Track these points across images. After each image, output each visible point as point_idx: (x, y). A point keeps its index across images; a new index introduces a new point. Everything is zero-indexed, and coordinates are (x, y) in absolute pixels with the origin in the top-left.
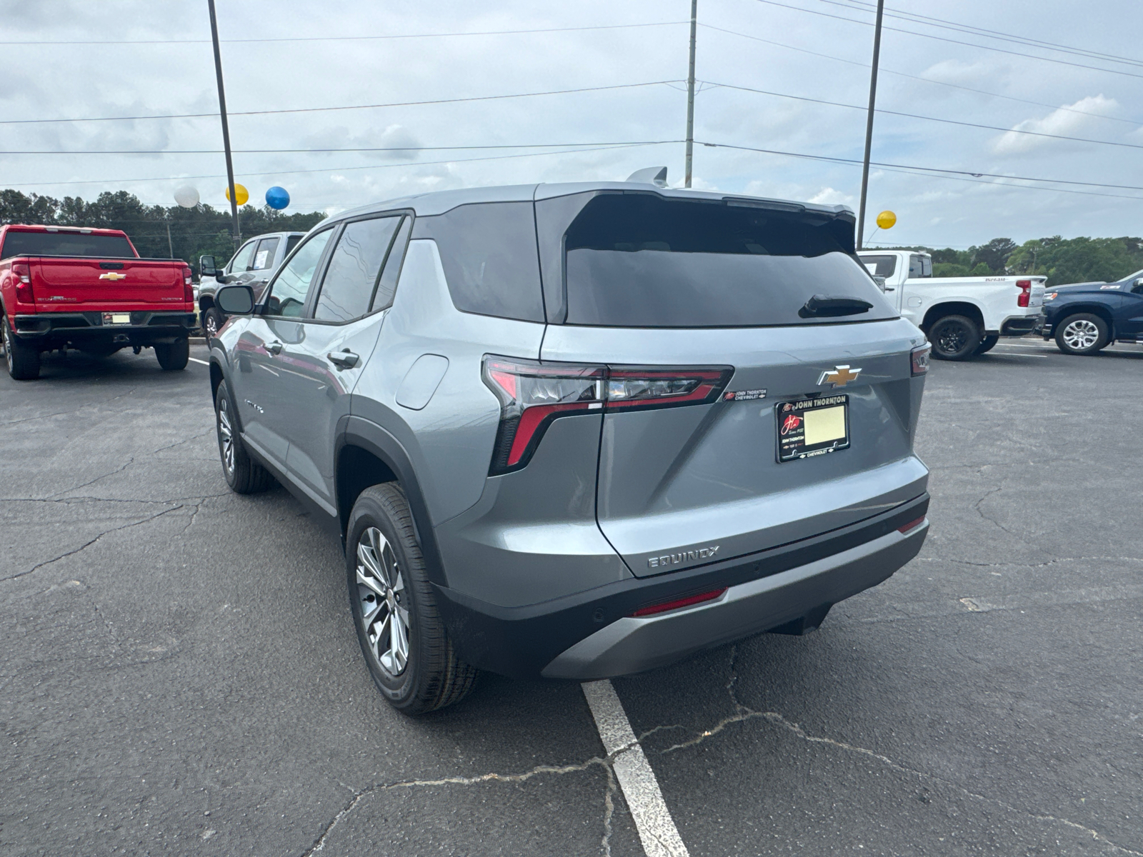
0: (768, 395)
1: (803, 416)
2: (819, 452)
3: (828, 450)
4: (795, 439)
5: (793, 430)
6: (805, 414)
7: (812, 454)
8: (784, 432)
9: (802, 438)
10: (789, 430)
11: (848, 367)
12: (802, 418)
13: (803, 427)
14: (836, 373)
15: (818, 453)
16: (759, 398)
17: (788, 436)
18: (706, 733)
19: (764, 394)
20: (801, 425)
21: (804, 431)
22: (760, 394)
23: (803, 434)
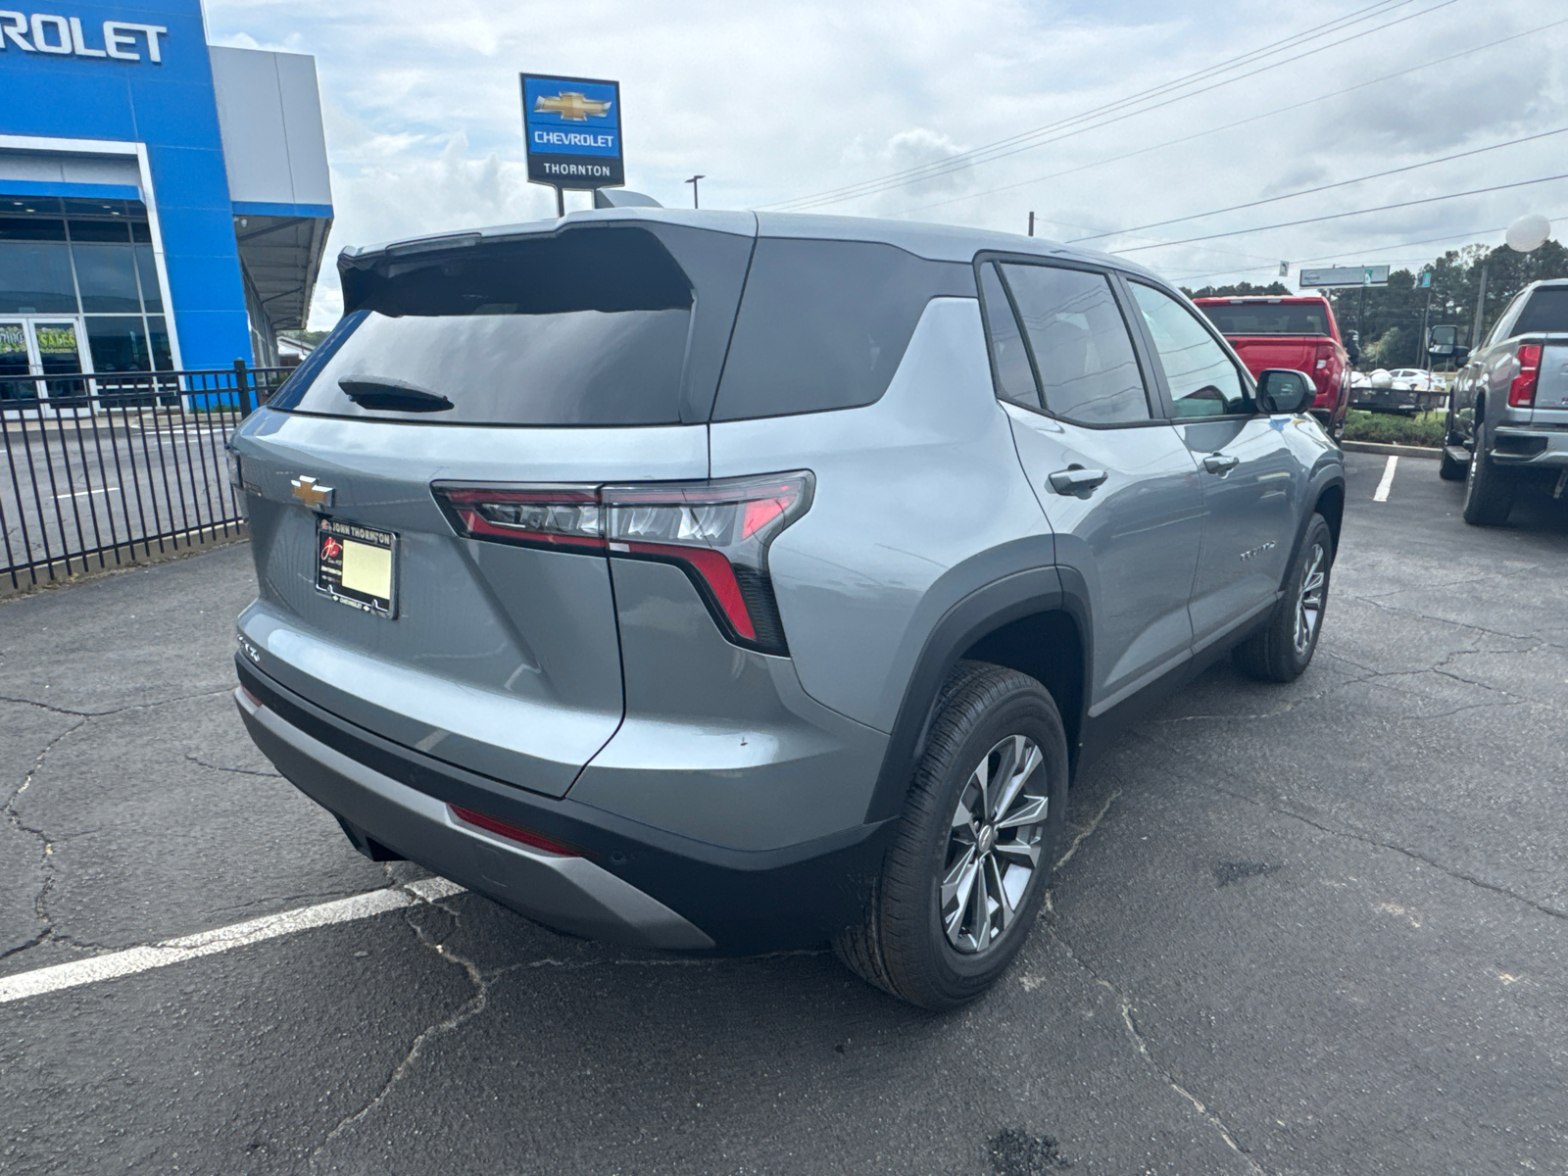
3: (363, 605)
4: (333, 571)
5: (332, 558)
6: (345, 542)
7: (345, 600)
8: (324, 556)
9: (340, 573)
10: (329, 556)
11: (313, 480)
13: (342, 559)
14: (300, 485)
15: (352, 603)
17: (326, 564)
18: (440, 947)
20: (340, 555)
21: (342, 565)
23: (341, 568)
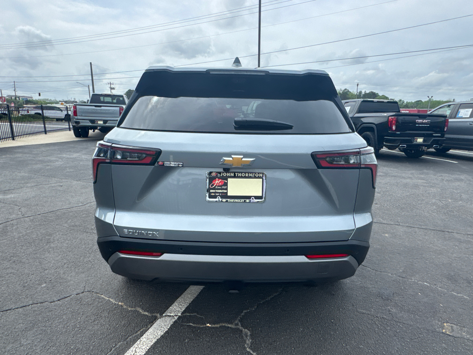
0: (184, 166)
1: (227, 181)
2: (238, 201)
4: (220, 191)
5: (218, 186)
6: (229, 179)
7: (231, 200)
8: (212, 186)
9: (226, 191)
10: (216, 186)
11: (242, 157)
12: (226, 181)
13: (227, 186)
14: (231, 159)
15: (236, 201)
16: (178, 166)
17: (214, 189)
18: (208, 325)
19: (182, 165)
20: (226, 184)
21: (227, 187)
22: (179, 165)
23: (227, 189)
